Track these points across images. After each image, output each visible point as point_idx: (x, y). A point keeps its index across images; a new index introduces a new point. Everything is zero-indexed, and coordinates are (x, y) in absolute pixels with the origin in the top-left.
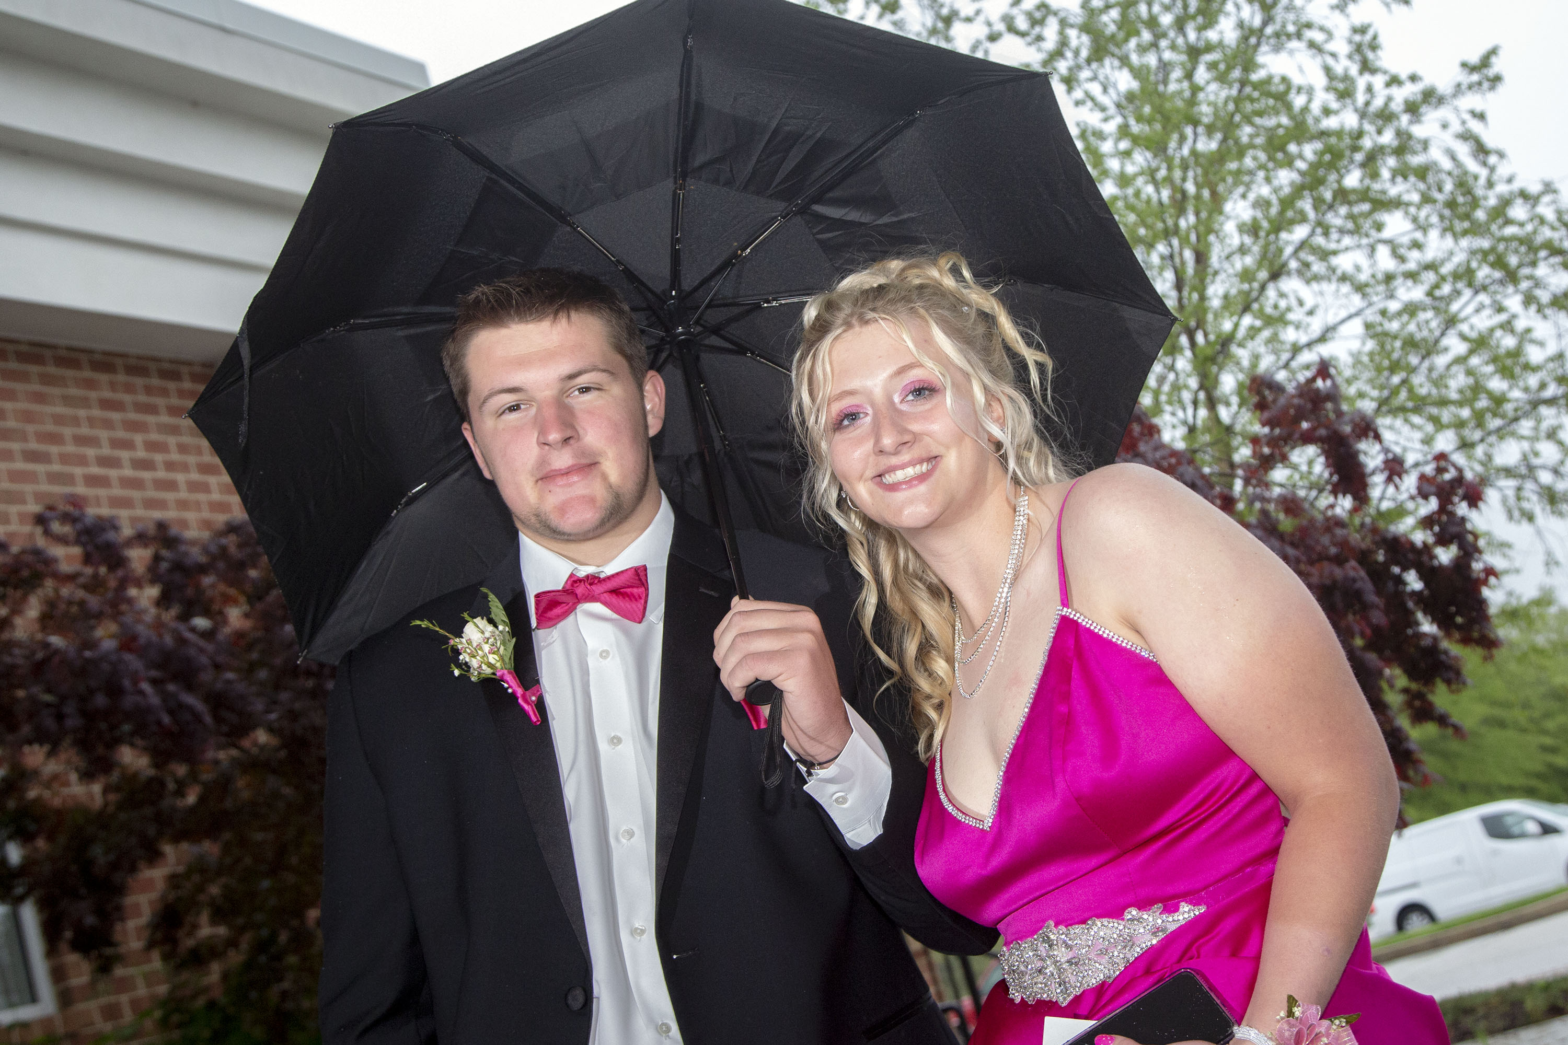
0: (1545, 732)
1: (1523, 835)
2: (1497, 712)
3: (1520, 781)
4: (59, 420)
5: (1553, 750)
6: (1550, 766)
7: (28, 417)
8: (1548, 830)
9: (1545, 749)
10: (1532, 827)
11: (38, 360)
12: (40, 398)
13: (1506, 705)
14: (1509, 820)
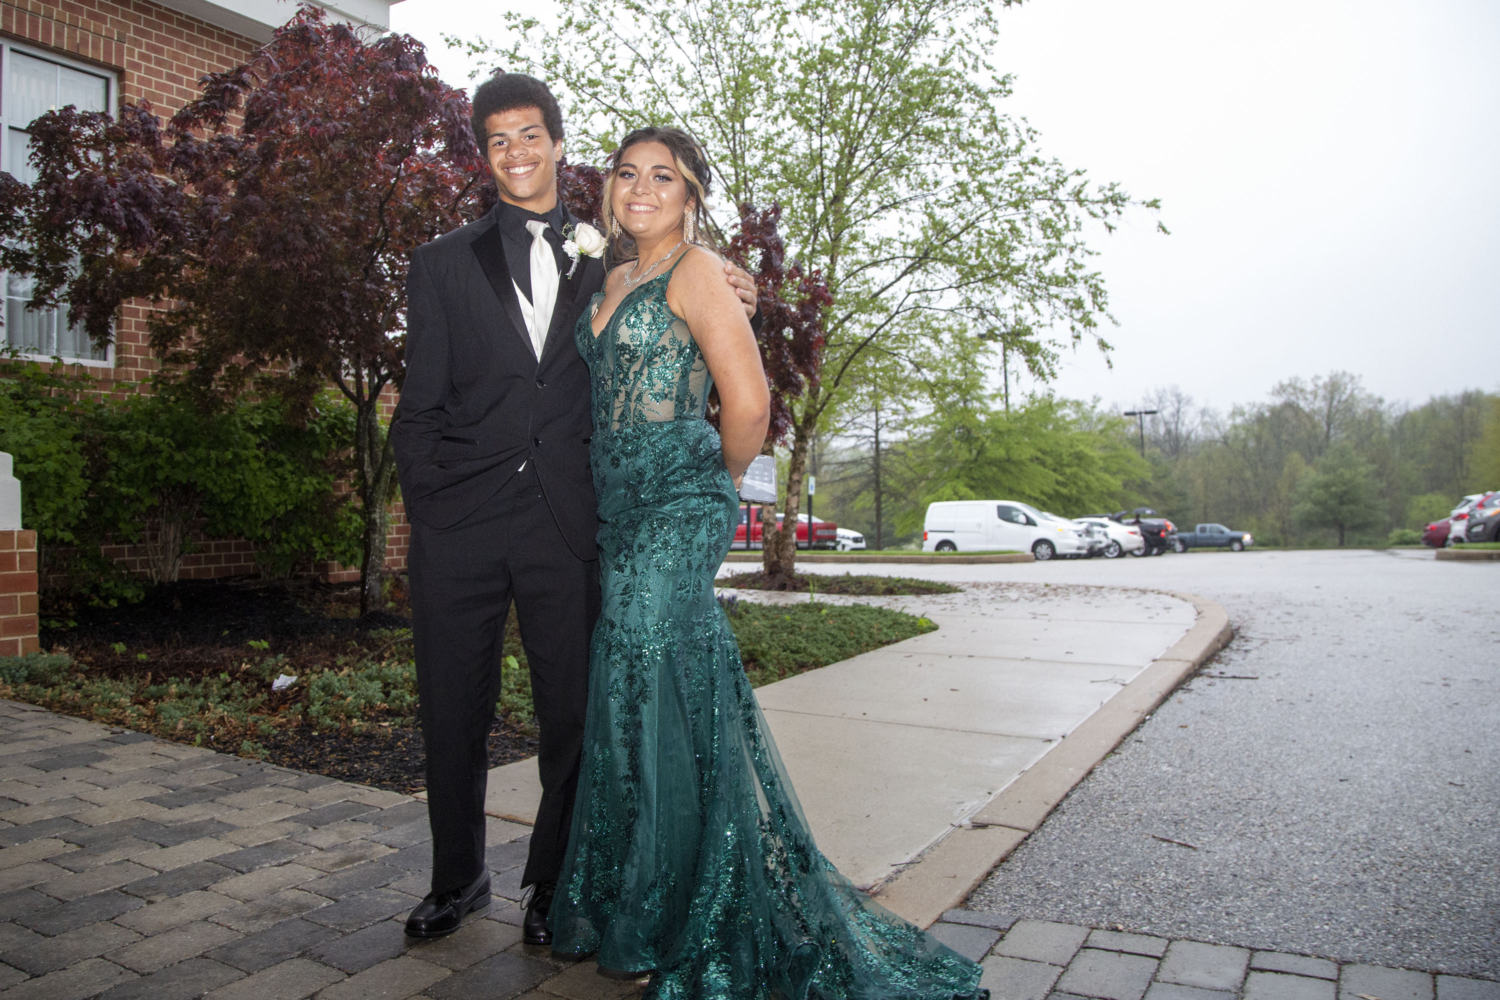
0: (1062, 474)
1: (1017, 522)
2: (1039, 454)
3: (1036, 494)
4: (192, 62)
5: (1064, 485)
6: (1056, 491)
7: (176, 56)
8: (1030, 522)
9: (1058, 482)
10: (1022, 519)
11: (190, 27)
12: (185, 48)
13: (1044, 452)
14: (1014, 513)
